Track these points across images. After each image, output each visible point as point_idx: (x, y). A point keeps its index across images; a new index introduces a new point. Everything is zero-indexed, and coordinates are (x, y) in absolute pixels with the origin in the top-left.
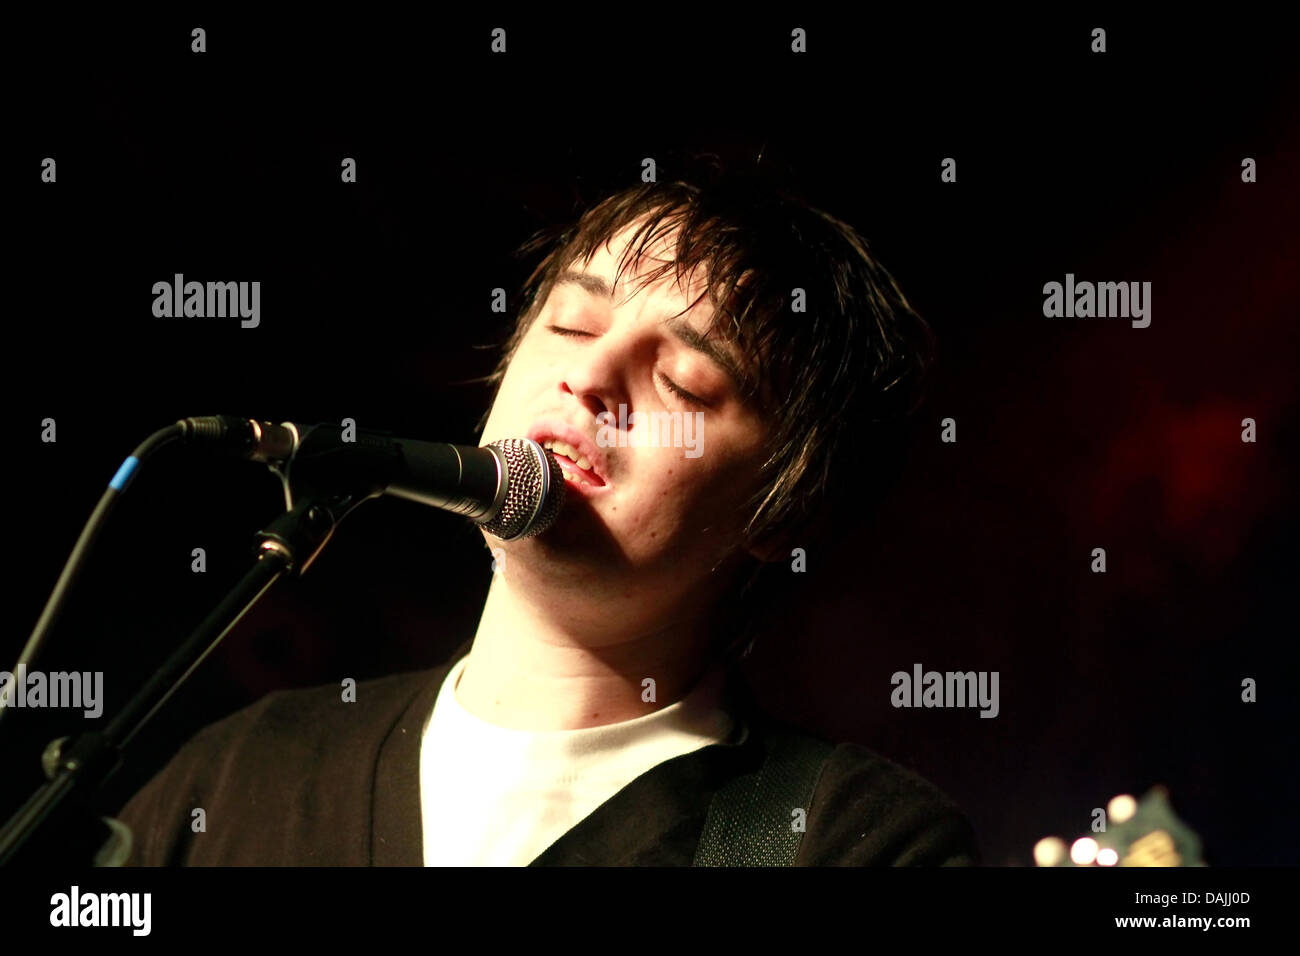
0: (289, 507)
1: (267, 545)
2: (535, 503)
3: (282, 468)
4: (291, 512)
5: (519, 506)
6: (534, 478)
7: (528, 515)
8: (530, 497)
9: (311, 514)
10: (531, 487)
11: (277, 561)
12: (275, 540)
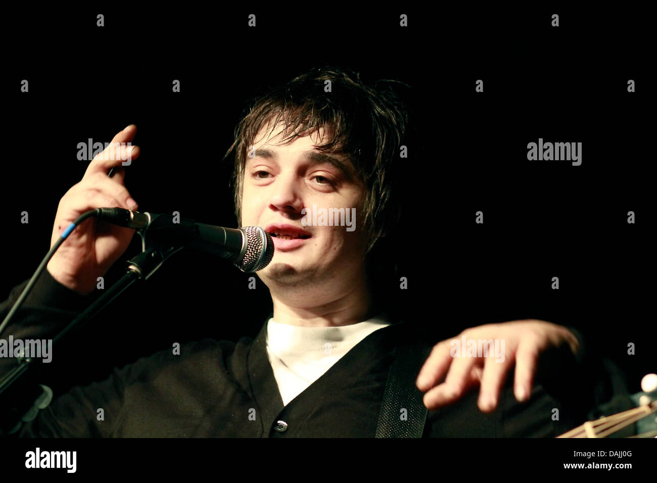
0: (144, 250)
1: (131, 267)
2: (259, 257)
3: (142, 233)
4: (144, 253)
5: (251, 258)
6: (259, 246)
7: (255, 262)
8: (256, 254)
9: (153, 255)
10: (257, 250)
11: (135, 274)
12: (135, 266)
